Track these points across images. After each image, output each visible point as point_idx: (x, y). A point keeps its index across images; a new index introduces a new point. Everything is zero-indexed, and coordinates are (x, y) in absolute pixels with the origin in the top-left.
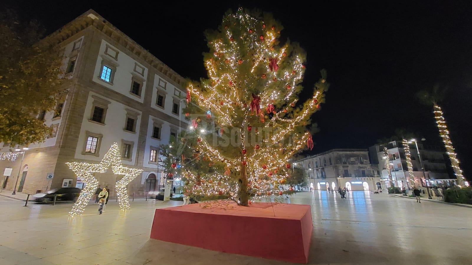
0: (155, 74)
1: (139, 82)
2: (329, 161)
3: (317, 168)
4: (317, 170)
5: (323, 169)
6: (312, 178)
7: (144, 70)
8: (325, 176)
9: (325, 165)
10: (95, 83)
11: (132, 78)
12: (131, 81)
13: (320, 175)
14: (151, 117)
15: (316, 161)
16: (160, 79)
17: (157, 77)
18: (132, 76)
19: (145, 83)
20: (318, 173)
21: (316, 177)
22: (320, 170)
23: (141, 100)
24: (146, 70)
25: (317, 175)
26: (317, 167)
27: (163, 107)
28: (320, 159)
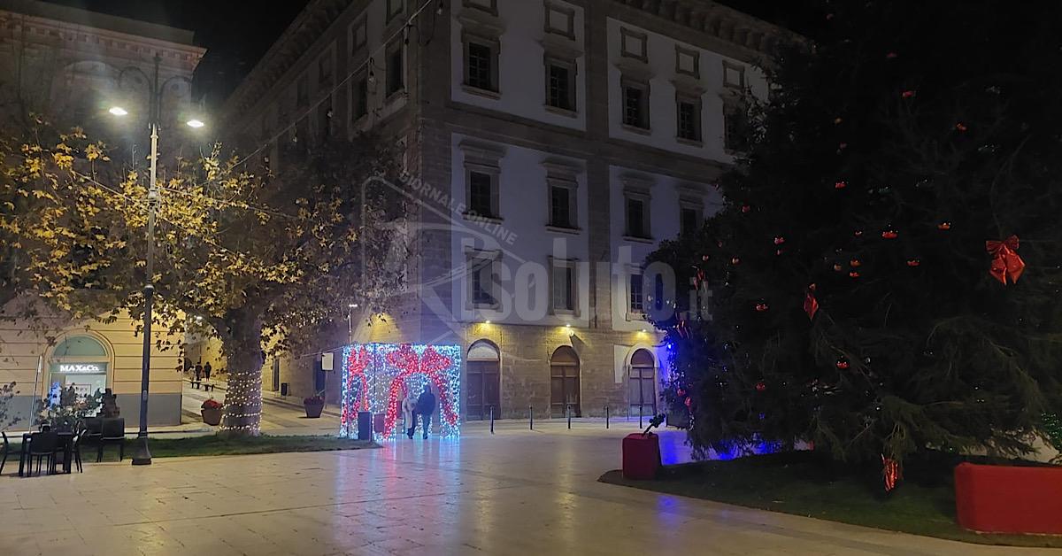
0: (608, 18)
1: (563, 65)
7: (572, 14)
10: (457, 107)
11: (545, 56)
12: (544, 67)
14: (614, 171)
16: (623, 30)
17: (614, 26)
18: (543, 51)
19: (581, 62)
23: (579, 122)
24: (580, 12)
27: (643, 127)
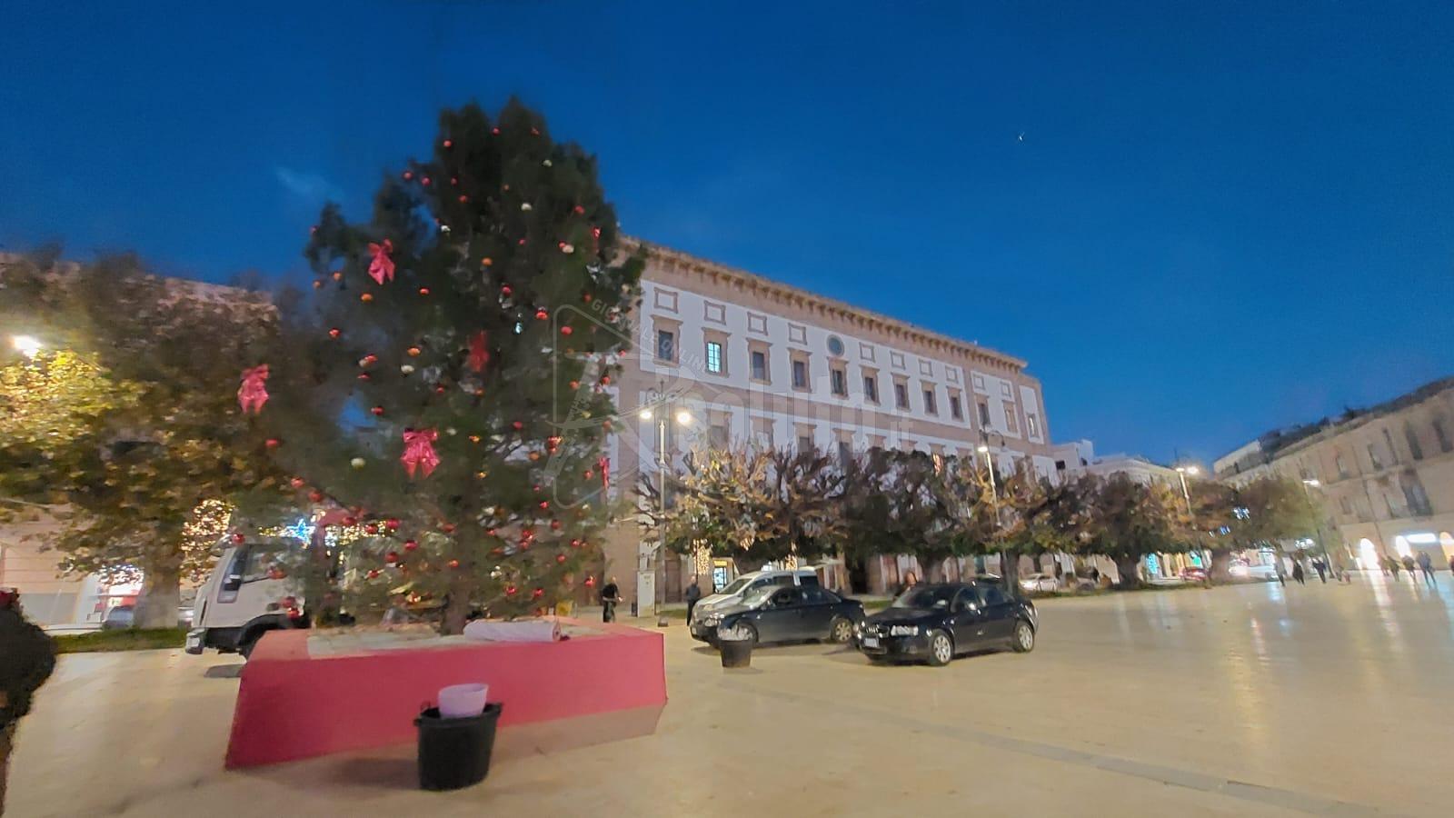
2: (1434, 433)
3: (1381, 474)
4: (1383, 481)
5: (1410, 473)
6: (1363, 519)
8: (1427, 502)
9: (1418, 456)
13: (1400, 502)
15: (1369, 442)
20: (1390, 497)
21: (1381, 510)
22: (1395, 480)
25: (1385, 505)
26: (1378, 467)
28: (1385, 431)
